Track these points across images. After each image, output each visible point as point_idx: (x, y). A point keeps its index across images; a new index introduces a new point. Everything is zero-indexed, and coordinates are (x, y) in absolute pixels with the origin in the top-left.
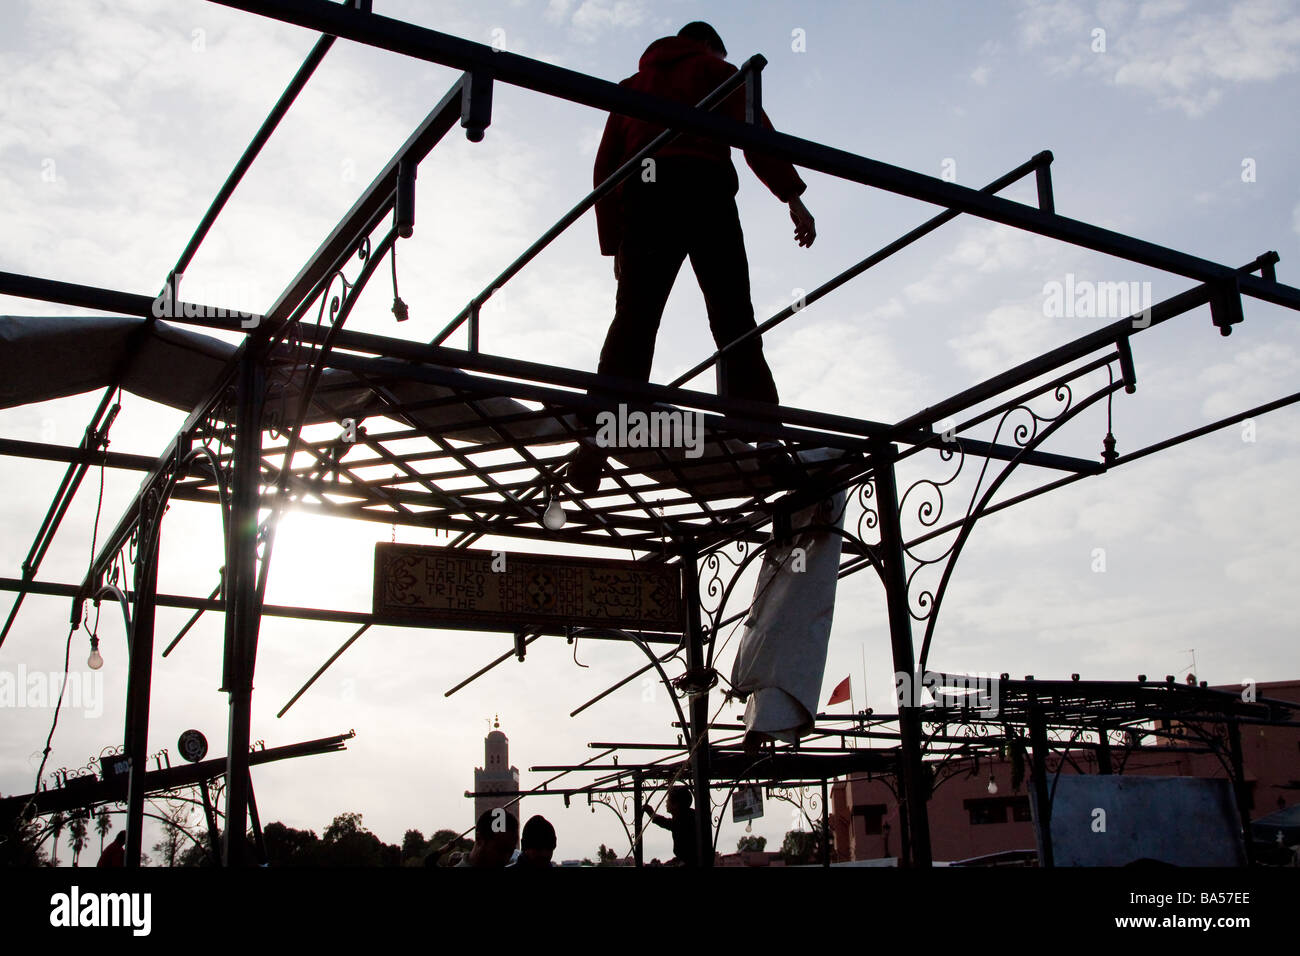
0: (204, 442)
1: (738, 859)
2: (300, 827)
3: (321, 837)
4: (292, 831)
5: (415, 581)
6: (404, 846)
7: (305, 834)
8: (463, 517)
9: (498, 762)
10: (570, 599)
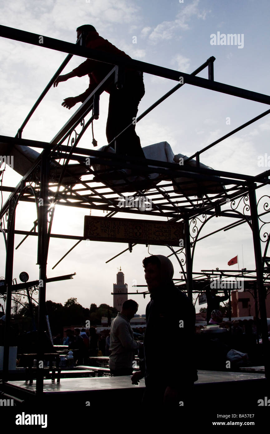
0: (30, 184)
1: (200, 315)
2: (57, 302)
3: (64, 305)
4: (54, 303)
5: (97, 228)
6: (90, 309)
7: (58, 304)
8: (112, 206)
9: (121, 282)
10: (147, 234)
